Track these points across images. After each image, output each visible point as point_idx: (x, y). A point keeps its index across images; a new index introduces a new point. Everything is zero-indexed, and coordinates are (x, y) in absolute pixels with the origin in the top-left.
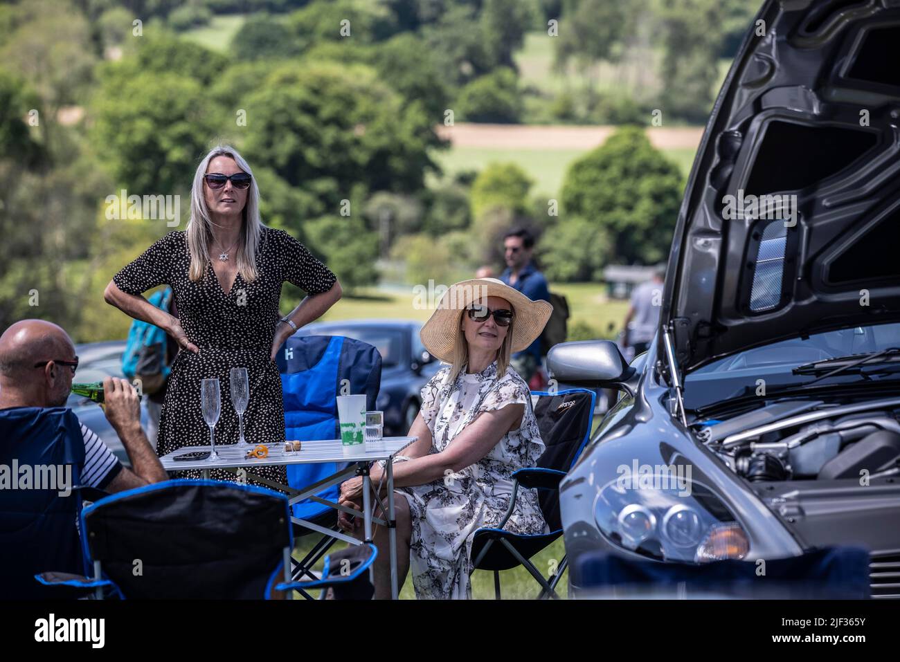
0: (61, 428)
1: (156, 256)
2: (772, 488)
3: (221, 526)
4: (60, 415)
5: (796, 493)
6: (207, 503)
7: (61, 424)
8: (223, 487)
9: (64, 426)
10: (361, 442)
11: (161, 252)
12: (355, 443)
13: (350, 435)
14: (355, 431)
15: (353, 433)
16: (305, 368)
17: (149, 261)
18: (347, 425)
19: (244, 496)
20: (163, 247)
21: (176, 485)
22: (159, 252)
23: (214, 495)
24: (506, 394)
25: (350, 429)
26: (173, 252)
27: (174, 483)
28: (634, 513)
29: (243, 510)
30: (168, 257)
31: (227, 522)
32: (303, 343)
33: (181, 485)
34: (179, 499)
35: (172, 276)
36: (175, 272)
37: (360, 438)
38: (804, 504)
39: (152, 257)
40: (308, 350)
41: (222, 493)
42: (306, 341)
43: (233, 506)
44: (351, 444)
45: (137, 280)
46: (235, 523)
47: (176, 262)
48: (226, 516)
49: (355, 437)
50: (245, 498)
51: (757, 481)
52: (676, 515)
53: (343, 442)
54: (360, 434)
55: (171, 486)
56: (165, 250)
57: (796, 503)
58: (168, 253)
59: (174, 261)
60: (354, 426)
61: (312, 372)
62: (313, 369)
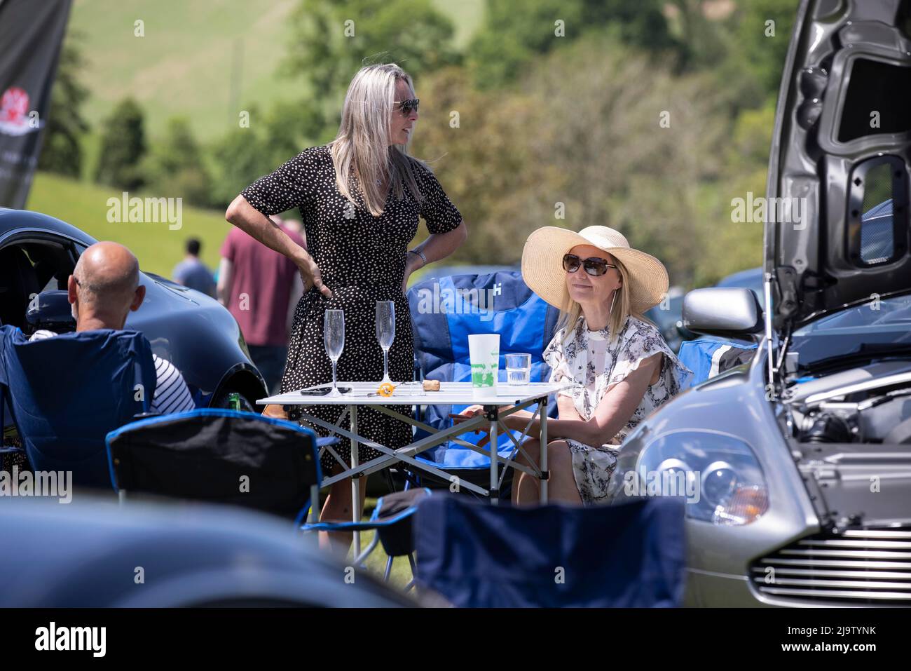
0: (131, 352)
1: (298, 171)
2: (819, 450)
3: (246, 459)
4: (130, 339)
5: (840, 456)
6: (233, 436)
7: (131, 348)
8: (249, 419)
9: (133, 350)
10: (491, 384)
11: (305, 167)
12: (485, 385)
13: (479, 376)
14: (485, 372)
15: (482, 375)
16: (512, 306)
17: (289, 176)
18: (477, 366)
19: (270, 429)
20: (307, 162)
21: (203, 414)
22: (302, 168)
23: (240, 426)
24: (636, 351)
25: (479, 370)
26: (319, 169)
27: (200, 413)
28: (673, 468)
29: (268, 444)
30: (313, 173)
31: (252, 455)
32: (512, 278)
33: (207, 414)
34: (205, 430)
35: (318, 194)
36: (322, 190)
37: (490, 381)
38: (842, 468)
39: (292, 172)
40: (517, 286)
41: (249, 425)
42: (515, 277)
43: (259, 439)
44: (480, 386)
45: (273, 198)
46: (261, 457)
47: (323, 179)
48: (251, 449)
49: (484, 379)
50: (271, 432)
51: (814, 443)
52: (715, 472)
53: (474, 383)
54: (490, 376)
55: (197, 415)
56: (309, 166)
57: (833, 467)
58: (313, 169)
59: (320, 178)
60: (484, 367)
61: (520, 310)
62: (521, 307)
